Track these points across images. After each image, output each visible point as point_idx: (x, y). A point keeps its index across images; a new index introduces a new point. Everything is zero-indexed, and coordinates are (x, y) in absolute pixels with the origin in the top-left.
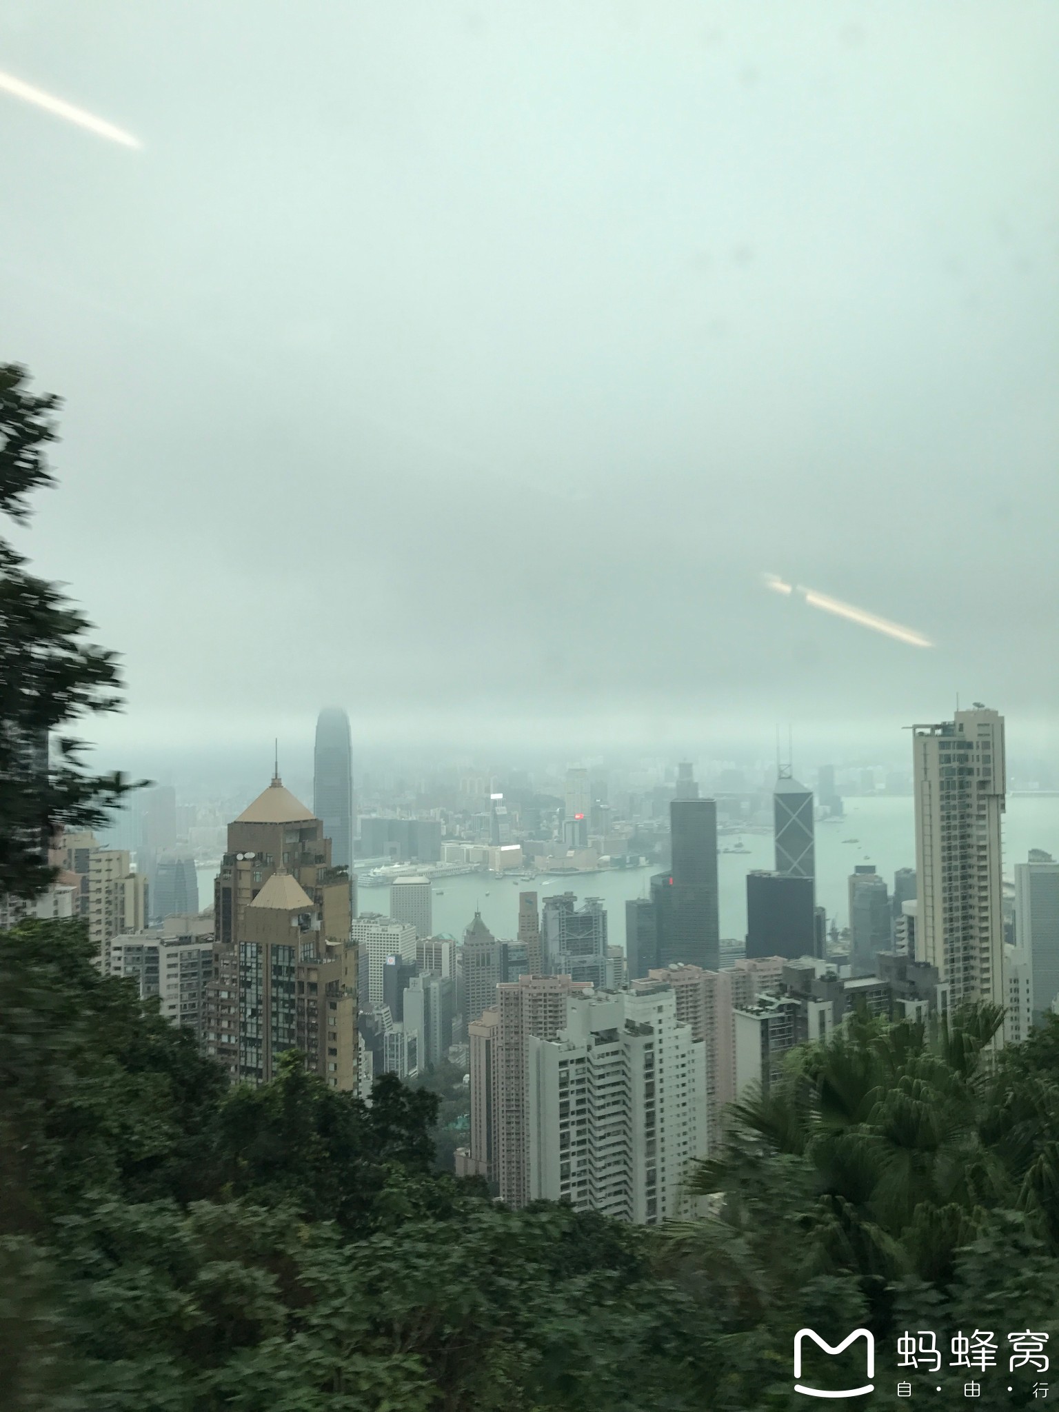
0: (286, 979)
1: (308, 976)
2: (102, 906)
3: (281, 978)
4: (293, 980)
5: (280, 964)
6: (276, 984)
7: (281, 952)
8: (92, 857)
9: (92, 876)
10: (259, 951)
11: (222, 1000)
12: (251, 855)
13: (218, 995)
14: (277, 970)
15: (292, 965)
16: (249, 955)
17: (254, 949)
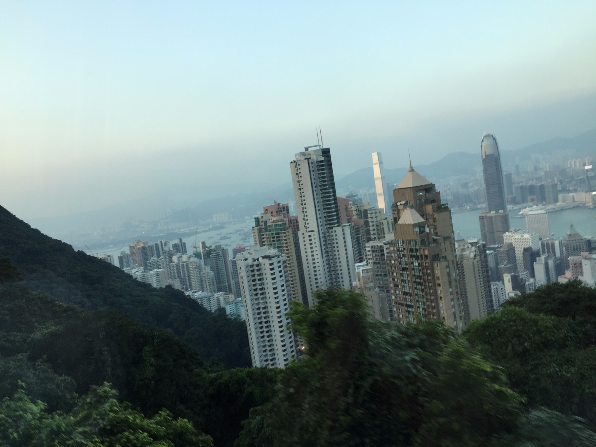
0: (415, 254)
1: (424, 252)
2: (375, 232)
3: (413, 254)
4: (418, 254)
5: (412, 247)
6: (412, 256)
7: (412, 243)
8: (369, 212)
9: (370, 220)
10: (403, 242)
11: (393, 264)
12: (403, 202)
13: (391, 262)
14: (411, 250)
15: (417, 248)
16: (400, 244)
17: (402, 242)
